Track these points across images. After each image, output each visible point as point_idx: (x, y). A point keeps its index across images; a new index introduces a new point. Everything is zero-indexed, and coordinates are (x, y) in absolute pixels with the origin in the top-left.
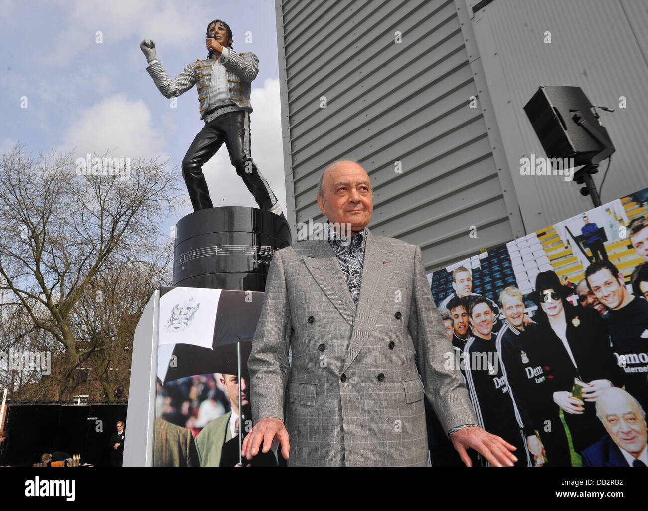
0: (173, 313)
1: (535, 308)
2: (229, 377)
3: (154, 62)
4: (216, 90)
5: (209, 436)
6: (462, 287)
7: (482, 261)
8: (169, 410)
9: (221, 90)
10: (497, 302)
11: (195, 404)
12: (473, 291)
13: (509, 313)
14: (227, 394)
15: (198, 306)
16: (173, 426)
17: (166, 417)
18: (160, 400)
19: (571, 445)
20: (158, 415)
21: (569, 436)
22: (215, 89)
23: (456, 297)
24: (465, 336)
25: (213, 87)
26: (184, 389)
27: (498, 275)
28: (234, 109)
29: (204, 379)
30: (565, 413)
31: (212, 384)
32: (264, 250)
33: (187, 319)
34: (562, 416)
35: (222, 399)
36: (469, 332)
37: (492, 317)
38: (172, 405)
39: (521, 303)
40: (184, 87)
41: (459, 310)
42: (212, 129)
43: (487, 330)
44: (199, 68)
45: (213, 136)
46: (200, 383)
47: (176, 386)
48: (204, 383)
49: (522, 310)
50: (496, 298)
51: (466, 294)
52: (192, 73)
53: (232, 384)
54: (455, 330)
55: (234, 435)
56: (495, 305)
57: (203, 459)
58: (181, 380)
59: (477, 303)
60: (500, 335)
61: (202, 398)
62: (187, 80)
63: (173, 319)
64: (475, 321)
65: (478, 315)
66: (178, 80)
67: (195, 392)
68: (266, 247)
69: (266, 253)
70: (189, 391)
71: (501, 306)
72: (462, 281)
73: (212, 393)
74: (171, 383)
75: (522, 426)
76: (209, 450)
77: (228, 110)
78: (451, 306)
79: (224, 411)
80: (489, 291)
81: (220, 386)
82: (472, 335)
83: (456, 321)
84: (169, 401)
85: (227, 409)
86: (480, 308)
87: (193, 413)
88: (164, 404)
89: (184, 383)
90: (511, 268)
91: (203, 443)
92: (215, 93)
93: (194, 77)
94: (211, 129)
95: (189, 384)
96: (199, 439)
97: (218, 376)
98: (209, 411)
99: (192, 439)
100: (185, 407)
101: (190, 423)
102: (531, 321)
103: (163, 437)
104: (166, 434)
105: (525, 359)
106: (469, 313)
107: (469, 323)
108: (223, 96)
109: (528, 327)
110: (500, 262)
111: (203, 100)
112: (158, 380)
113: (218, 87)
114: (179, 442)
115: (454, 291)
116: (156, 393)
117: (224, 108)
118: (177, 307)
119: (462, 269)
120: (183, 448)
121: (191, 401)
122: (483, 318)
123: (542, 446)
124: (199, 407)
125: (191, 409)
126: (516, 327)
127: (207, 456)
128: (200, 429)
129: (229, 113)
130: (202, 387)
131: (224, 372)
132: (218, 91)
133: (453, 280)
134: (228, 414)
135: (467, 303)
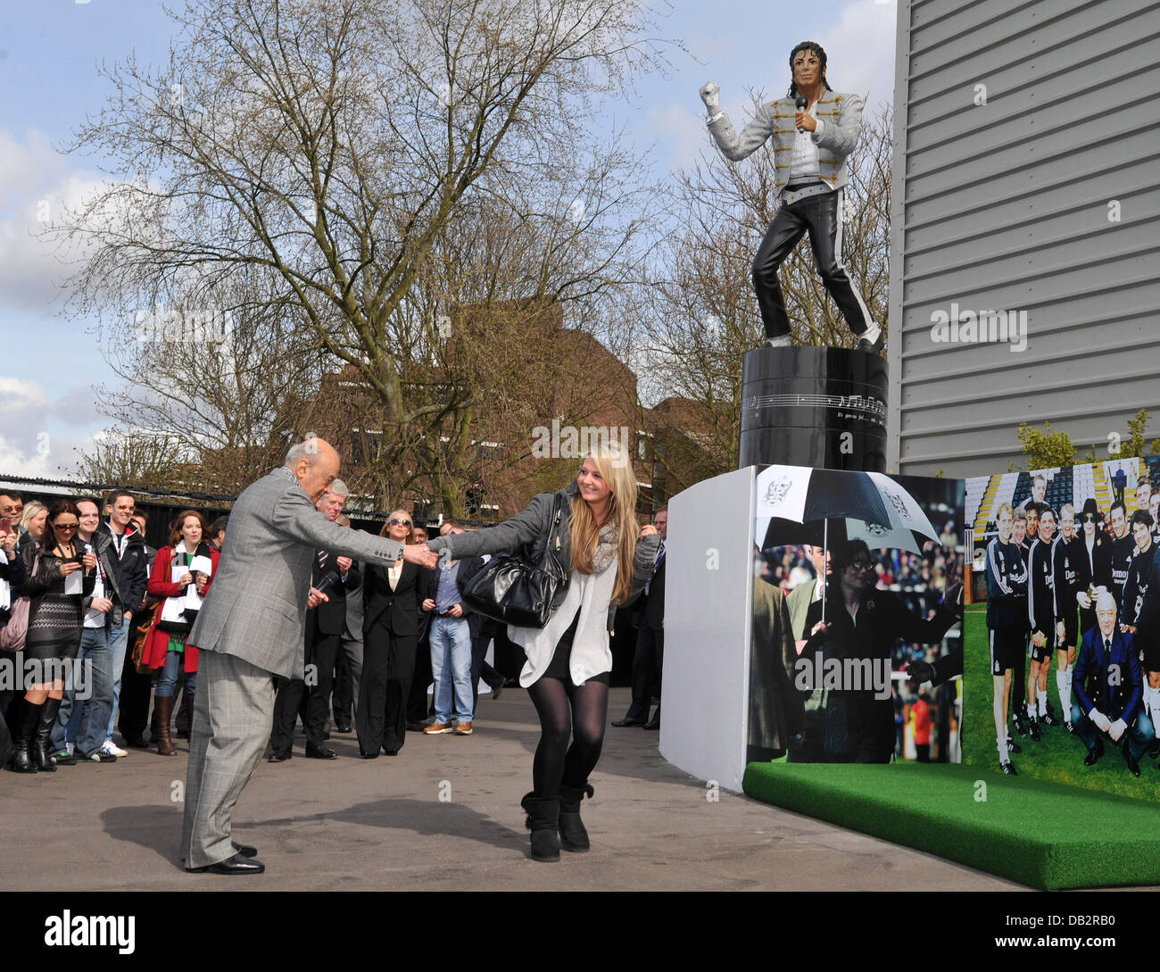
0: (769, 490)
1: (1080, 526)
2: (816, 549)
3: (718, 116)
4: (801, 158)
5: (798, 596)
6: (1038, 494)
7: (1055, 475)
8: (766, 572)
9: (808, 159)
10: (1058, 514)
11: (787, 569)
12: (1045, 500)
13: (1065, 525)
14: (814, 564)
15: (791, 483)
16: (769, 585)
17: (764, 577)
18: (758, 563)
19: (1079, 630)
20: (757, 575)
21: (1079, 623)
22: (799, 155)
23: (1033, 501)
24: (1033, 537)
25: (796, 152)
26: (778, 555)
27: (1063, 491)
28: (824, 191)
29: (794, 549)
30: (1081, 608)
31: (801, 554)
32: (853, 402)
33: (781, 495)
34: (1078, 609)
35: (809, 567)
36: (1036, 535)
37: (1053, 525)
38: (768, 568)
39: (1072, 519)
40: (755, 146)
41: (1033, 513)
42: (793, 216)
43: (1048, 536)
44: (777, 117)
45: (792, 226)
46: (791, 552)
47: (771, 553)
48: (794, 553)
49: (1072, 524)
50: (1059, 510)
51: (1040, 501)
52: (767, 124)
53: (819, 555)
54: (1027, 531)
55: (818, 598)
56: (1057, 516)
57: (793, 613)
58: (775, 549)
59: (1046, 511)
60: (1056, 541)
61: (793, 565)
62: (759, 135)
63: (769, 494)
64: (1042, 526)
65: (1045, 522)
66: (748, 136)
67: (787, 559)
68: (855, 397)
69: (855, 405)
70: (782, 558)
71: (1060, 518)
72: (1039, 488)
73: (801, 562)
74: (767, 550)
75: (1056, 614)
76: (797, 607)
77: (816, 191)
78: (1028, 508)
79: (811, 577)
80: (1055, 503)
81: (809, 556)
82: (1038, 538)
83: (1029, 522)
84: (766, 564)
85: (814, 577)
86: (1047, 516)
87: (785, 576)
88: (762, 567)
89: (778, 551)
90: (1072, 487)
91: (793, 601)
92: (799, 162)
93: (770, 129)
94: (789, 214)
95: (783, 552)
96: (789, 597)
97: (807, 547)
98: (798, 577)
99: (784, 597)
100: (779, 571)
101: (783, 584)
102: (1075, 535)
103: (762, 593)
104: (764, 591)
105: (1067, 565)
106: (1039, 518)
107: (1038, 526)
108: (810, 168)
109: (1073, 540)
110: (1066, 481)
111: (781, 169)
112: (756, 547)
113: (803, 155)
114: (774, 598)
115: (1032, 495)
116: (755, 558)
117: (811, 188)
118: (772, 483)
119: (1041, 477)
120: (777, 602)
121: (783, 566)
122: (1047, 524)
123: (1064, 629)
124: (790, 572)
125: (783, 573)
126: (1066, 537)
127: (795, 613)
128: (791, 590)
129: (817, 195)
130: (793, 556)
131: (812, 544)
132: (804, 160)
133: (1033, 485)
134: (814, 580)
135: (1039, 508)
